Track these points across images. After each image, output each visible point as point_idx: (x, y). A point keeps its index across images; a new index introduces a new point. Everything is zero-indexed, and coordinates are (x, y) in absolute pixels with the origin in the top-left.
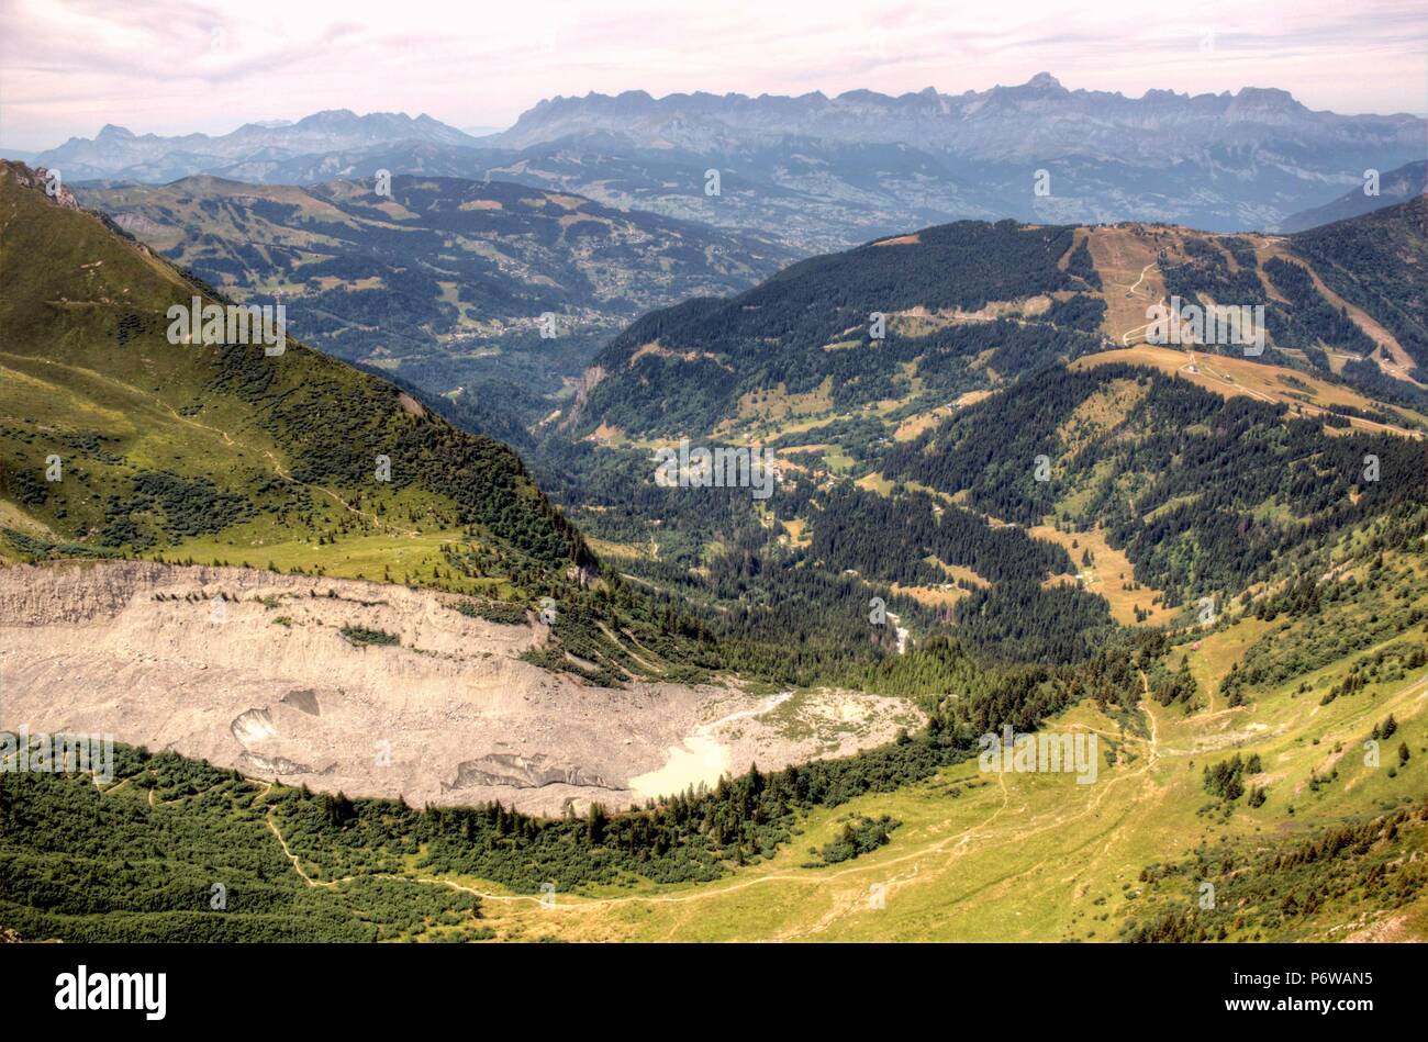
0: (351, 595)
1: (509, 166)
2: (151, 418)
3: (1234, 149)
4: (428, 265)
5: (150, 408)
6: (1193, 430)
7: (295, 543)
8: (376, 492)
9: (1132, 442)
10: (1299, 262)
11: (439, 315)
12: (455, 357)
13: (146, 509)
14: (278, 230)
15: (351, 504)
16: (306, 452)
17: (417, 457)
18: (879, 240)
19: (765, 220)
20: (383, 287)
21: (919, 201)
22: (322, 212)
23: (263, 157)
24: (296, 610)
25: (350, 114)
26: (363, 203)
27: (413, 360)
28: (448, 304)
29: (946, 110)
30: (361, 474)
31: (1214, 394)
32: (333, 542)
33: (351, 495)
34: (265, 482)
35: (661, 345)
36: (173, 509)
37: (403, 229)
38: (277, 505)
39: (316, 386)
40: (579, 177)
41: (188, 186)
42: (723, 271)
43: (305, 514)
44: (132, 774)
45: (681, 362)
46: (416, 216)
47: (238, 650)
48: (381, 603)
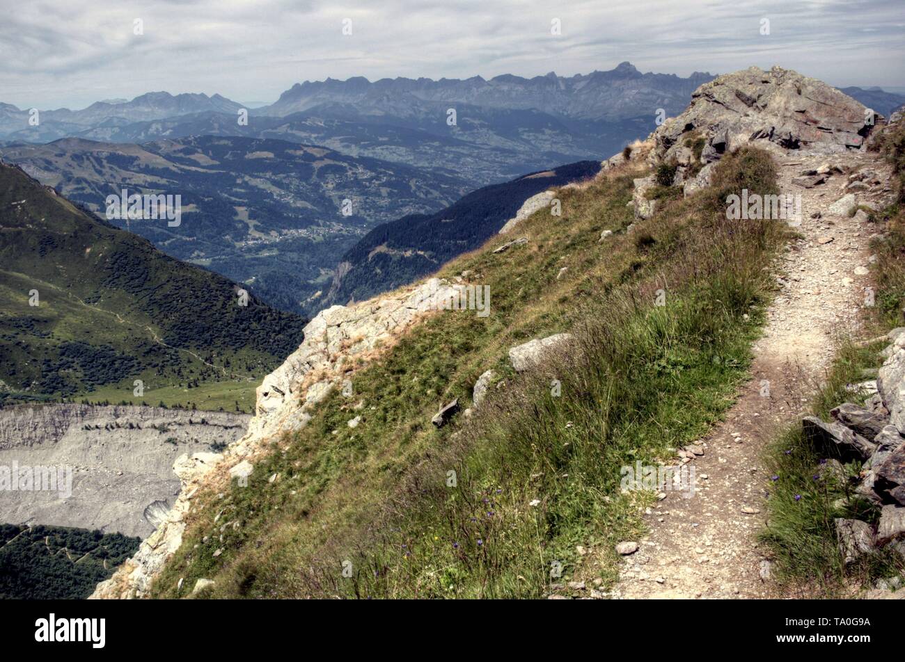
0: (216, 422)
1: (276, 128)
2: (66, 305)
4: (226, 195)
5: (65, 298)
7: (171, 387)
8: (222, 352)
11: (235, 229)
12: (248, 256)
13: (69, 367)
14: (125, 174)
15: (206, 360)
16: (174, 326)
17: (249, 328)
18: (529, 175)
19: (447, 161)
20: (198, 211)
21: (547, 147)
22: (154, 161)
23: (108, 124)
24: (180, 434)
25: (167, 95)
26: (181, 155)
27: (220, 259)
28: (241, 221)
29: (563, 87)
30: (211, 340)
32: (197, 386)
33: (206, 354)
34: (148, 347)
35: (388, 246)
36: (87, 367)
37: (209, 171)
38: (157, 362)
39: (177, 282)
40: (322, 135)
41: (62, 145)
42: (422, 196)
43: (176, 368)
44: (92, 549)
45: (402, 257)
46: (217, 163)
47: (143, 461)
48: (236, 426)
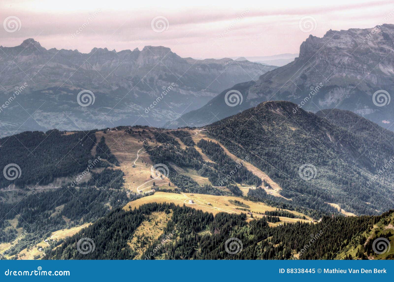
3: (145, 80)
6: (202, 234)
9: (171, 244)
10: (214, 141)
31: (207, 213)
